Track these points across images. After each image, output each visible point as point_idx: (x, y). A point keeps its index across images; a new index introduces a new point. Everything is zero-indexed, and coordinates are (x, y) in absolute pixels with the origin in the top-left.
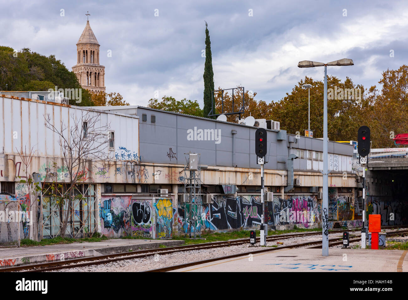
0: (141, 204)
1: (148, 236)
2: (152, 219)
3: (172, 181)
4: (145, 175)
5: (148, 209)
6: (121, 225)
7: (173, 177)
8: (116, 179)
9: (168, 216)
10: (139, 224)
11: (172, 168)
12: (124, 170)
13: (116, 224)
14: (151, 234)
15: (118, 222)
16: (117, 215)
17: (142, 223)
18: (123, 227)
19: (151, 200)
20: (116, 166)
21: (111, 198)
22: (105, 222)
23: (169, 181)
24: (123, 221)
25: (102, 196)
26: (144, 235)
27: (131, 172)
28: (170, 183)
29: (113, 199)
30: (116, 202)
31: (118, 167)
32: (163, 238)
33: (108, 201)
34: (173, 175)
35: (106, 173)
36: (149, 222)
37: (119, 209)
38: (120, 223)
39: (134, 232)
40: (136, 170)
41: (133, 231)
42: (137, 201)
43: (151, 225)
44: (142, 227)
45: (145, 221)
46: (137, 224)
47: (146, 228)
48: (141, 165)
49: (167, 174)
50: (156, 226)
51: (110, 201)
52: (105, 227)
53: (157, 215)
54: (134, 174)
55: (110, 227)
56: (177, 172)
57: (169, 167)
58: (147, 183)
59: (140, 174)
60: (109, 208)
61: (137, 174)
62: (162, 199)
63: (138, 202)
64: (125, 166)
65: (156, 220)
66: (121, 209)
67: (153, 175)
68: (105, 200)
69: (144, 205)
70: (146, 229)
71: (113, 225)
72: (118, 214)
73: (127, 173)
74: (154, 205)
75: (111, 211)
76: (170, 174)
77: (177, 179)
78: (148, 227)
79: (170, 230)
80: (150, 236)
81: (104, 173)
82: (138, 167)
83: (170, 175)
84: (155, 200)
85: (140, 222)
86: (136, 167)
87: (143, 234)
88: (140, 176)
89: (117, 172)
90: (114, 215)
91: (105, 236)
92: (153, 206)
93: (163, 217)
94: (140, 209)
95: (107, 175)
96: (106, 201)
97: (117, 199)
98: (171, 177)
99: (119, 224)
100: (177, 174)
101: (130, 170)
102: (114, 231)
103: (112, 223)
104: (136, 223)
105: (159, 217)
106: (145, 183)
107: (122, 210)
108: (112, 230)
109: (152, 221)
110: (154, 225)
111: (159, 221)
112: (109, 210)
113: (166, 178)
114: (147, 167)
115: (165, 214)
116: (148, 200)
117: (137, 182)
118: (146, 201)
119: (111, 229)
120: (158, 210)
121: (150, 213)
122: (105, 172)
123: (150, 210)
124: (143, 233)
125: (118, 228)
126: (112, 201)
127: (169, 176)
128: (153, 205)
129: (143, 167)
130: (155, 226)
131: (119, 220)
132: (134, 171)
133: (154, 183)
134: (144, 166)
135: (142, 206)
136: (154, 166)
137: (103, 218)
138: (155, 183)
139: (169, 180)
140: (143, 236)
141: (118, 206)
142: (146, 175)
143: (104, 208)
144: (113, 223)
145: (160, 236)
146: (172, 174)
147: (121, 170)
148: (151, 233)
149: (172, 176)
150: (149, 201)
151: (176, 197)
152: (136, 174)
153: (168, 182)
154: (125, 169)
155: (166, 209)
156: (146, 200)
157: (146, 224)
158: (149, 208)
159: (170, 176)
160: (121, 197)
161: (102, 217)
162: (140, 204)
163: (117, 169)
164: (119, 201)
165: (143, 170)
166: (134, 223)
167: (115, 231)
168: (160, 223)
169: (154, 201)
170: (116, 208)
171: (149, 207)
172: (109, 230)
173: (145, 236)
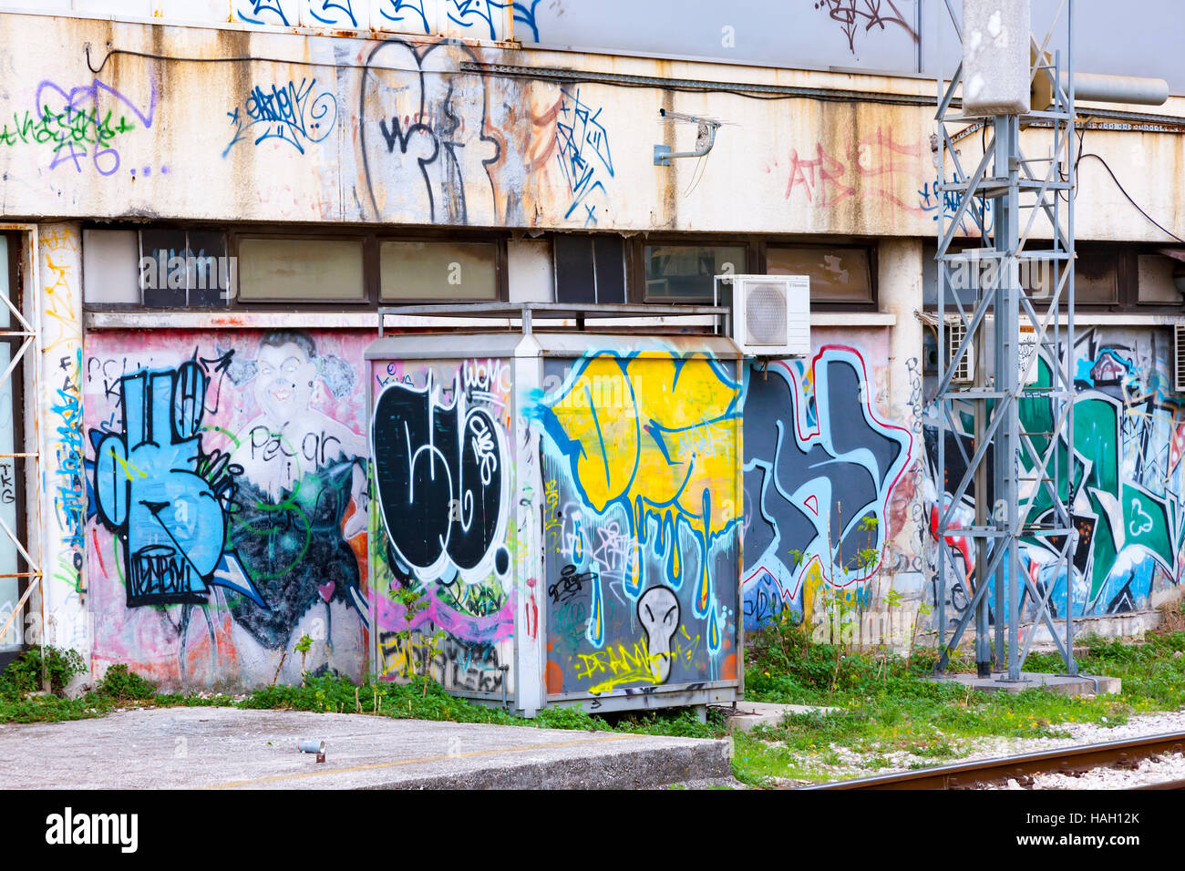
0: (435, 401)
1: (484, 682)
2: (513, 532)
3: (857, 210)
4: (576, 158)
5: (481, 444)
6: (324, 574)
7: (867, 183)
8: (244, 182)
9: (691, 500)
10: (426, 575)
11: (863, 107)
12: (340, 113)
13: (267, 566)
14: (506, 669)
15: (289, 558)
16: (277, 498)
17: (444, 565)
18: (341, 594)
19: (507, 366)
20: (243, 78)
21: (208, 350)
22: (132, 560)
23: (834, 215)
24: (346, 546)
25: (90, 331)
26: (456, 668)
27: (419, 127)
28: (843, 227)
29: (226, 361)
30: (264, 381)
31: (263, 79)
32: (630, 694)
33: (173, 374)
34: (867, 160)
35: (123, 128)
36: (489, 558)
37: (292, 442)
38: (309, 558)
39: (391, 643)
40: (469, 114)
41: (384, 637)
42: (408, 370)
43: (506, 580)
44: (442, 599)
45: (468, 553)
46: (411, 575)
47: (474, 607)
48: (526, 76)
49: (809, 154)
50: (552, 592)
51: (190, 376)
52: (134, 601)
53: (564, 494)
54: (447, 146)
55: (190, 599)
56: (912, 142)
57: (827, 97)
58: (590, 226)
59: (513, 143)
60: (176, 439)
61: (489, 150)
62: (624, 353)
63: (410, 379)
64: (353, 76)
65: (552, 540)
66: (321, 441)
67: (659, 161)
68: (132, 369)
69: (454, 411)
70: (467, 615)
71: (228, 585)
72: (289, 486)
73: (375, 139)
74: (526, 411)
75: (202, 457)
76: (841, 154)
77: (914, 199)
78: (487, 602)
79: (721, 622)
80: (498, 682)
81: (103, 133)
82: (501, 93)
83: (833, 162)
84: (536, 365)
85: (427, 558)
86: (470, 87)
87: (450, 665)
88: (514, 164)
89: (260, 128)
90: (244, 492)
91: (134, 681)
92: (518, 416)
93: (635, 512)
94: (431, 447)
95: (135, 146)
96: (147, 377)
97: (273, 355)
98: (845, 181)
99: (298, 572)
100: (912, 159)
101: (407, 109)
102: (237, 628)
103: (220, 563)
104: (405, 565)
105: (582, 515)
106: (578, 222)
107: (332, 451)
108: (219, 627)
109: (515, 549)
110: (532, 583)
111: (588, 551)
112: (181, 455)
113: (798, 189)
114: (588, 95)
115: (655, 486)
116: (482, 360)
117: (482, 214)
118: (473, 372)
119: (213, 616)
120: (573, 449)
121: (496, 477)
122: (113, 124)
123: (496, 451)
124: (453, 657)
125: (283, 606)
126: (215, 376)
127: (824, 175)
128: (519, 406)
129: (544, 95)
130: (540, 593)
131: (301, 534)
132: (452, 120)
133: (673, 221)
134: (566, 79)
135: (440, 414)
136: (669, 87)
137: (110, 527)
138: (683, 226)
139: (830, 204)
140: (449, 683)
141: (284, 413)
142: (588, 154)
143: (124, 438)
144: (230, 560)
145: (599, 678)
146: (855, 156)
147: (304, 111)
148: (505, 653)
149: (858, 169)
150: (487, 369)
151: (910, 343)
152: (473, 153)
153: (817, 218)
154: (352, 106)
155: (670, 438)
156: (470, 360)
157: (470, 576)
158: (494, 439)
159: (841, 169)
160: (320, 341)
161: (103, 519)
162: (422, 400)
163: (257, 95)
164: (291, 378)
165: (554, 112)
166: (391, 562)
167: (254, 632)
168: (595, 568)
169: (529, 372)
170: (260, 437)
171: (492, 431)
172: (180, 629)
173: (462, 678)
